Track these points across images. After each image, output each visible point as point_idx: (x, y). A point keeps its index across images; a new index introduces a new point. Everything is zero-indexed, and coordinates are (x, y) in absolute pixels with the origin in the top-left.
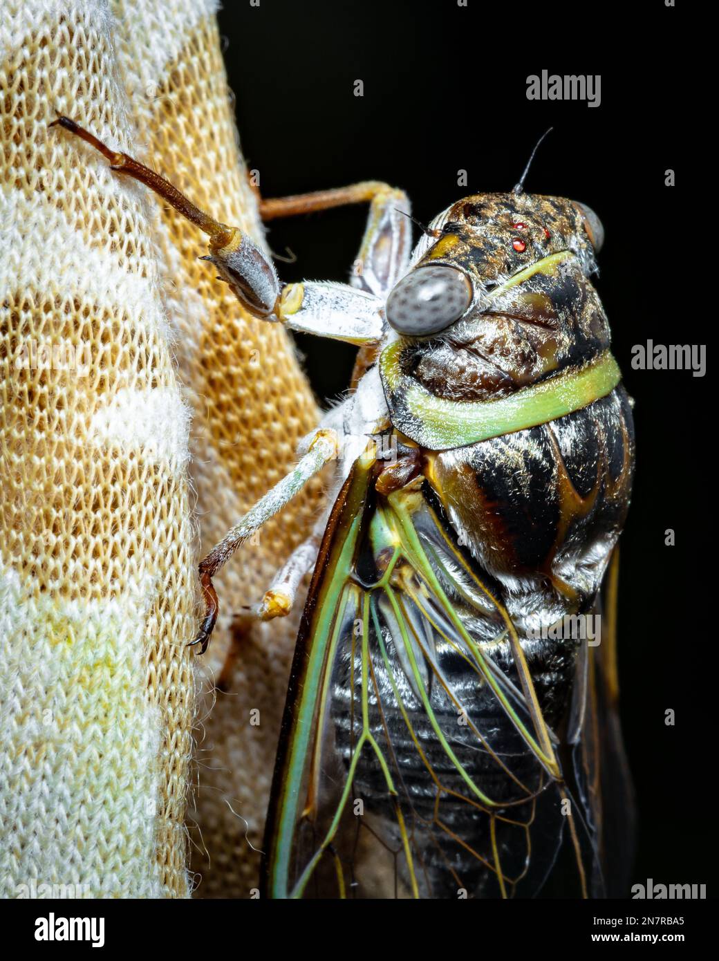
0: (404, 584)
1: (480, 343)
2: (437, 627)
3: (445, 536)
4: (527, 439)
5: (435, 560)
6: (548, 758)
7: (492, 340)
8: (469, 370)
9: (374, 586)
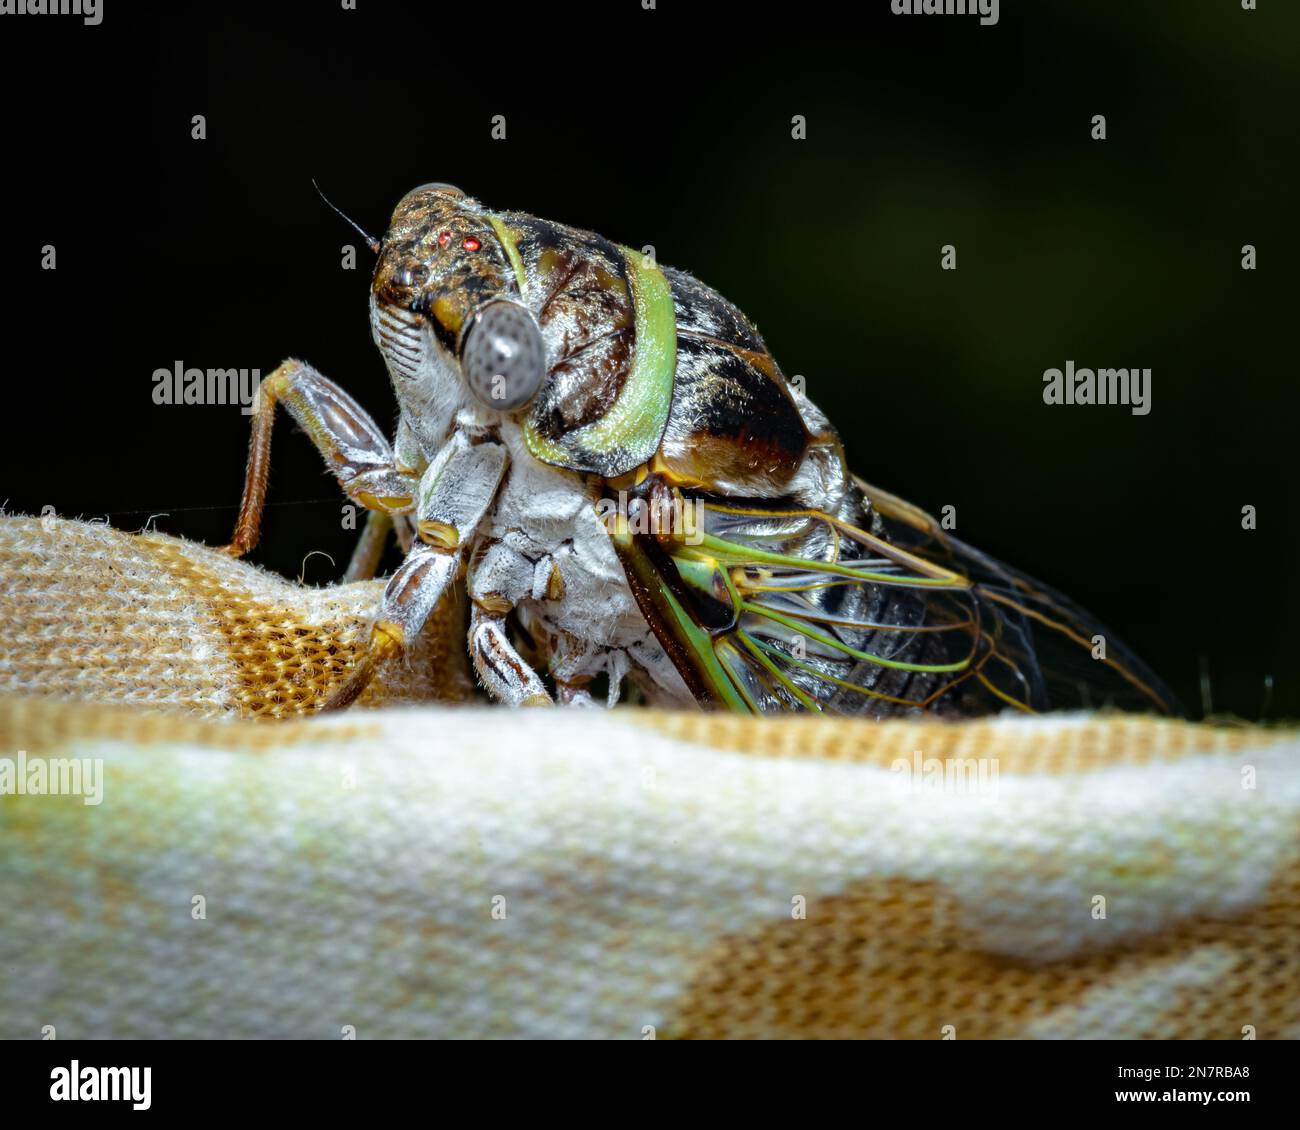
0: (747, 588)
1: (572, 339)
2: (798, 588)
3: (734, 511)
4: (696, 359)
5: (745, 539)
6: (948, 579)
7: (575, 325)
8: (596, 365)
9: (736, 617)
